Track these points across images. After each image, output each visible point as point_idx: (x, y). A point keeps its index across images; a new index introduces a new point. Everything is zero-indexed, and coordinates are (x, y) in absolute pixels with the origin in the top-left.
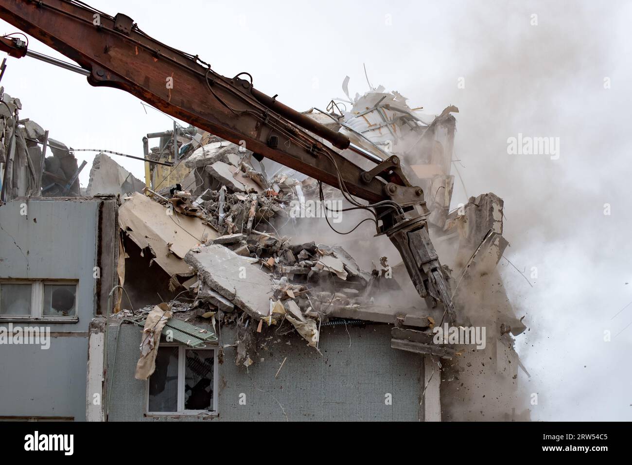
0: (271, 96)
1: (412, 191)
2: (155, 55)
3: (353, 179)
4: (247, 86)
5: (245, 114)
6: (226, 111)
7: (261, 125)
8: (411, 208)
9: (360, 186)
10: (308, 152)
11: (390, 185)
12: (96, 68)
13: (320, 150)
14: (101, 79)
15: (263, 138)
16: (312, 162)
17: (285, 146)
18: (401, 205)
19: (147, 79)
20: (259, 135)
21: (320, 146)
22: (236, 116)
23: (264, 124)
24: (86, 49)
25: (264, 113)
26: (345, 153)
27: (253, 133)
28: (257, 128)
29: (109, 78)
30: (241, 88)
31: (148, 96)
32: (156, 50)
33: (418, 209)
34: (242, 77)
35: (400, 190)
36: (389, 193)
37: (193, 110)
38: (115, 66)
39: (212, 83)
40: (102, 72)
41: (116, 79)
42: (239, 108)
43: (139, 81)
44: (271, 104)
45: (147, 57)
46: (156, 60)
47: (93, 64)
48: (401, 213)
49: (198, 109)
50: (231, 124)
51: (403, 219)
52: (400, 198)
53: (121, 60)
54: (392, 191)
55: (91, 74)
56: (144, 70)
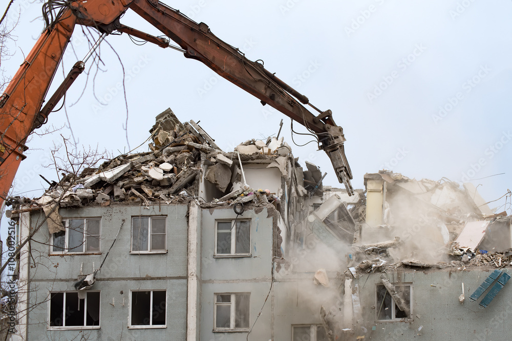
0: (272, 73)
1: (338, 129)
2: (218, 46)
3: (310, 120)
4: (261, 66)
5: (260, 81)
6: (251, 78)
7: (268, 87)
8: (338, 137)
9: (313, 124)
10: (289, 104)
11: (328, 125)
12: (189, 49)
13: (294, 103)
14: (192, 55)
15: (268, 94)
16: (290, 109)
17: (279, 99)
18: (333, 135)
19: (214, 57)
20: (266, 92)
21: (295, 102)
22: (256, 81)
23: (269, 87)
24: (185, 38)
25: (269, 81)
26: (306, 106)
27: (263, 91)
28: (266, 89)
29: (195, 55)
30: (258, 68)
31: (214, 66)
32: (219, 43)
33: (341, 137)
34: (259, 62)
35: (332, 127)
36: (327, 129)
37: (235, 76)
38: (199, 49)
39: (245, 63)
40: (192, 51)
41: (199, 56)
42: (257, 77)
43: (210, 58)
44: (272, 77)
45: (214, 46)
46: (218, 48)
47: (188, 46)
48: (333, 139)
49: (238, 76)
50: (253, 85)
51: (334, 143)
52: (332, 132)
53: (202, 46)
54: (328, 128)
55: (187, 52)
56: (213, 53)
